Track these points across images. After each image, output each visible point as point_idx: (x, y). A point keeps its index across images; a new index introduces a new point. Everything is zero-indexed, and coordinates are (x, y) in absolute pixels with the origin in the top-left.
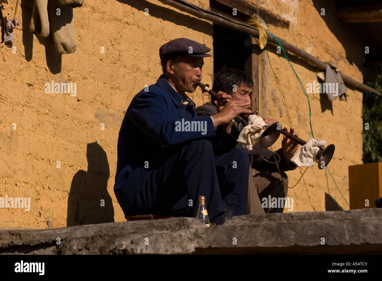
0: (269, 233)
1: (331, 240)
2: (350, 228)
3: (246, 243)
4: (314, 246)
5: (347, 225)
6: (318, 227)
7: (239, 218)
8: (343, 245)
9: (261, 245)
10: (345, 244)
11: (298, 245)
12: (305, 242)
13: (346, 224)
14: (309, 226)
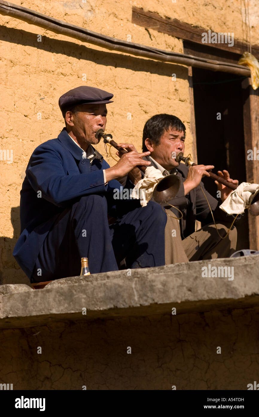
0: (61, 298)
1: (121, 302)
2: (139, 287)
3: (40, 310)
4: (105, 310)
5: (136, 284)
6: (107, 288)
7: (58, 282)
8: (133, 306)
9: (54, 311)
10: (135, 305)
11: (89, 309)
12: (96, 306)
13: (134, 282)
14: (100, 287)
